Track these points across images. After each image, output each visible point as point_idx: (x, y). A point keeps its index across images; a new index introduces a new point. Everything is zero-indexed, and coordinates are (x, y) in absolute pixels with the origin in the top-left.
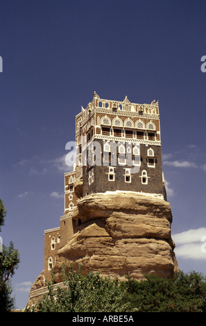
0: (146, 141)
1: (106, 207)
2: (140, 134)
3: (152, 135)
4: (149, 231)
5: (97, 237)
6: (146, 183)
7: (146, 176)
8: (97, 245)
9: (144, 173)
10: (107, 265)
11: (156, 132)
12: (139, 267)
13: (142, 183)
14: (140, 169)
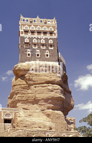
0: (48, 36)
1: (24, 69)
2: (45, 33)
3: (51, 33)
4: (47, 80)
5: (20, 85)
6: (48, 57)
7: (48, 53)
8: (20, 89)
9: (47, 52)
10: (25, 99)
11: (53, 31)
12: (42, 99)
13: (46, 57)
14: (45, 50)
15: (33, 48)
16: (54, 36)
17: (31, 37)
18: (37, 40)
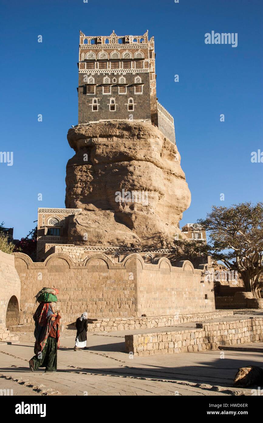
0: (133, 69)
6: (133, 110)
7: (132, 103)
9: (131, 101)
11: (144, 59)
13: (128, 110)
14: (126, 97)
15: (104, 94)
16: (144, 68)
17: (99, 74)
18: (111, 78)
